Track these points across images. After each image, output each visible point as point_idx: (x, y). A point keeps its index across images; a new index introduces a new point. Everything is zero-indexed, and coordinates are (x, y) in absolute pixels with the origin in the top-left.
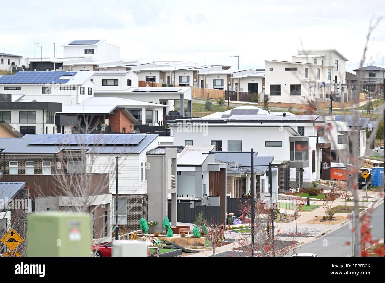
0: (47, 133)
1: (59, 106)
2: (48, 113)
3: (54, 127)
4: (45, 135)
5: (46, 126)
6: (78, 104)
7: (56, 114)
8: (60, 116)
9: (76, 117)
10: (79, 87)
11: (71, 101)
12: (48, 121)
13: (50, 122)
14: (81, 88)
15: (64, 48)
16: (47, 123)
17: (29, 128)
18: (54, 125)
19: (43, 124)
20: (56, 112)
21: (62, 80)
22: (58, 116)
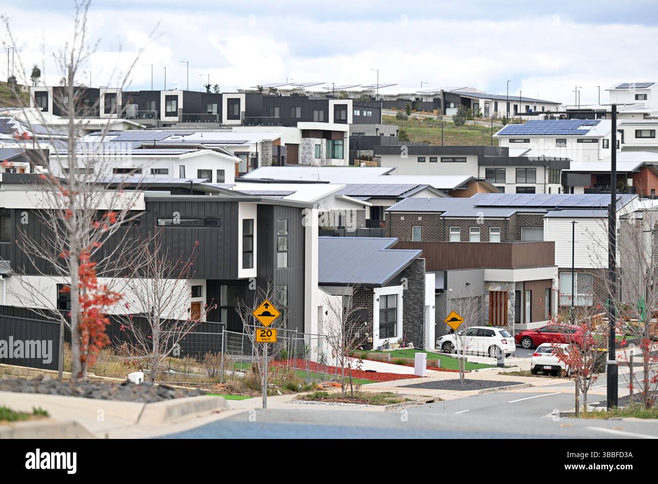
0: (550, 193)
1: (567, 163)
2: (552, 171)
3: (559, 188)
4: (547, 195)
5: (548, 186)
6: (599, 160)
7: (563, 171)
8: (567, 175)
9: (589, 176)
10: (602, 139)
11: (589, 156)
12: (552, 180)
13: (555, 182)
14: (603, 140)
15: (610, 92)
16: (550, 182)
17: (528, 189)
18: (560, 186)
19: (545, 184)
20: (563, 170)
21: (581, 130)
22: (565, 173)
